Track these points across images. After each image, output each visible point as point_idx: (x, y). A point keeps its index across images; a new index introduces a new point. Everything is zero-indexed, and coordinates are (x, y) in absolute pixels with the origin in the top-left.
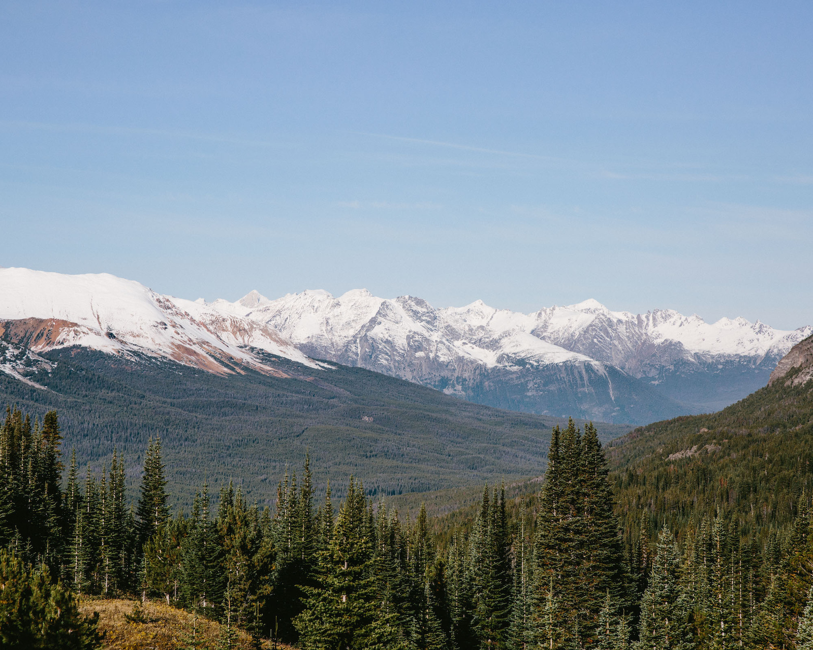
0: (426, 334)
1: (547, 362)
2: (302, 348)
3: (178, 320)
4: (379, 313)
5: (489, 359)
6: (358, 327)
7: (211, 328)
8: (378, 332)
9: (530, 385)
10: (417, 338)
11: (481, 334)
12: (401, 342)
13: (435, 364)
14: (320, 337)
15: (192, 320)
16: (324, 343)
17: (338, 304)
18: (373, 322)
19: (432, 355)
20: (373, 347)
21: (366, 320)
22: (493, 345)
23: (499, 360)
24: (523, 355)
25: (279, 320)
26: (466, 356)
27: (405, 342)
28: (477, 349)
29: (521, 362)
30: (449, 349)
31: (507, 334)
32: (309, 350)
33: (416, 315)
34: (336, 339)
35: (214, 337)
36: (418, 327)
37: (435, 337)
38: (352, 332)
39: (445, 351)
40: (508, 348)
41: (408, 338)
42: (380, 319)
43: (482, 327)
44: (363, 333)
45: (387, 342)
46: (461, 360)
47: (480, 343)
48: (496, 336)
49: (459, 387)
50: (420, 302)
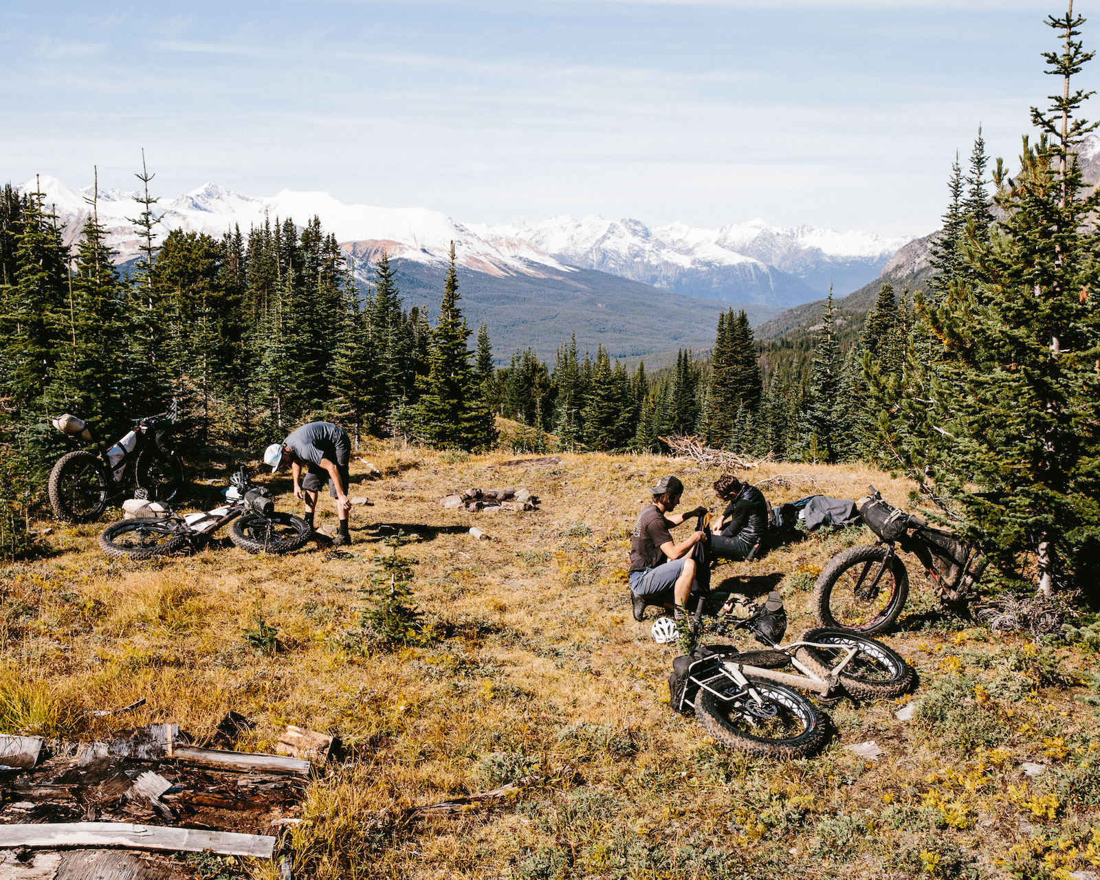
0: (641, 245)
1: (727, 264)
2: (554, 256)
3: (469, 239)
4: (608, 231)
5: (685, 262)
6: (594, 241)
7: (492, 244)
8: (608, 245)
9: (715, 280)
10: (635, 248)
11: (680, 245)
12: (624, 251)
13: (648, 266)
14: (567, 249)
15: (479, 239)
16: (570, 253)
17: (580, 225)
18: (605, 237)
19: (645, 260)
20: (605, 255)
21: (600, 236)
22: (689, 252)
23: (694, 262)
24: (709, 259)
25: (538, 238)
26: (670, 260)
27: (627, 251)
28: (677, 255)
29: (709, 264)
30: (657, 255)
31: (698, 244)
32: (560, 258)
33: (634, 232)
34: (579, 250)
35: (494, 250)
36: (637, 241)
37: (648, 247)
38: (588, 245)
39: (655, 257)
40: (700, 255)
41: (629, 248)
42: (609, 235)
43: (681, 240)
44: (597, 246)
45: (614, 251)
46: (666, 263)
47: (679, 251)
48: (691, 246)
49: (665, 283)
50: (637, 223)
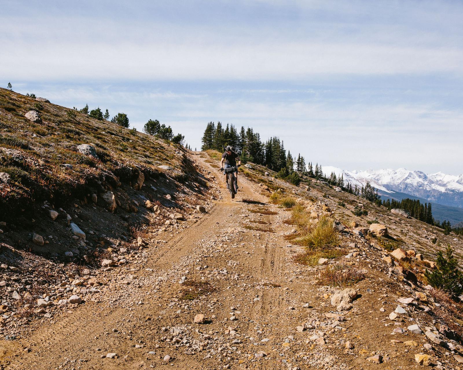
0: (423, 182)
1: (461, 191)
2: (384, 186)
3: (351, 179)
4: (408, 176)
5: (443, 190)
6: (402, 180)
7: (360, 181)
8: (408, 181)
9: (456, 198)
10: (420, 183)
11: (440, 182)
12: (415, 184)
13: (426, 191)
14: (390, 183)
15: (355, 179)
16: (392, 184)
17: (396, 173)
18: (407, 178)
19: (424, 188)
20: (406, 185)
21: (405, 177)
22: (444, 185)
23: (446, 190)
24: (453, 189)
25: (378, 177)
26: (435, 189)
27: (416, 184)
28: (439, 187)
29: (453, 191)
30: (430, 186)
31: (449, 182)
32: (387, 186)
33: (420, 177)
34: (395, 183)
35: (360, 184)
36: (421, 180)
37: (426, 183)
38: (400, 181)
39: (429, 187)
40: (449, 187)
41: (417, 183)
42: (409, 177)
43: (441, 180)
44: (403, 182)
45: (411, 184)
46: (434, 190)
47: (440, 185)
48: (445, 183)
49: (433, 198)
50: (421, 173)
